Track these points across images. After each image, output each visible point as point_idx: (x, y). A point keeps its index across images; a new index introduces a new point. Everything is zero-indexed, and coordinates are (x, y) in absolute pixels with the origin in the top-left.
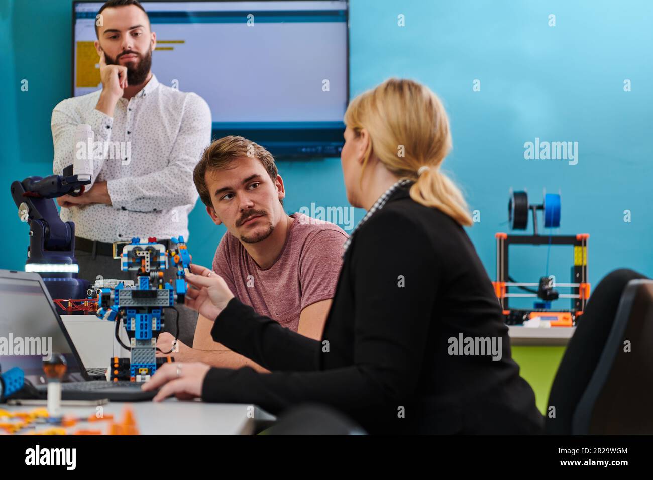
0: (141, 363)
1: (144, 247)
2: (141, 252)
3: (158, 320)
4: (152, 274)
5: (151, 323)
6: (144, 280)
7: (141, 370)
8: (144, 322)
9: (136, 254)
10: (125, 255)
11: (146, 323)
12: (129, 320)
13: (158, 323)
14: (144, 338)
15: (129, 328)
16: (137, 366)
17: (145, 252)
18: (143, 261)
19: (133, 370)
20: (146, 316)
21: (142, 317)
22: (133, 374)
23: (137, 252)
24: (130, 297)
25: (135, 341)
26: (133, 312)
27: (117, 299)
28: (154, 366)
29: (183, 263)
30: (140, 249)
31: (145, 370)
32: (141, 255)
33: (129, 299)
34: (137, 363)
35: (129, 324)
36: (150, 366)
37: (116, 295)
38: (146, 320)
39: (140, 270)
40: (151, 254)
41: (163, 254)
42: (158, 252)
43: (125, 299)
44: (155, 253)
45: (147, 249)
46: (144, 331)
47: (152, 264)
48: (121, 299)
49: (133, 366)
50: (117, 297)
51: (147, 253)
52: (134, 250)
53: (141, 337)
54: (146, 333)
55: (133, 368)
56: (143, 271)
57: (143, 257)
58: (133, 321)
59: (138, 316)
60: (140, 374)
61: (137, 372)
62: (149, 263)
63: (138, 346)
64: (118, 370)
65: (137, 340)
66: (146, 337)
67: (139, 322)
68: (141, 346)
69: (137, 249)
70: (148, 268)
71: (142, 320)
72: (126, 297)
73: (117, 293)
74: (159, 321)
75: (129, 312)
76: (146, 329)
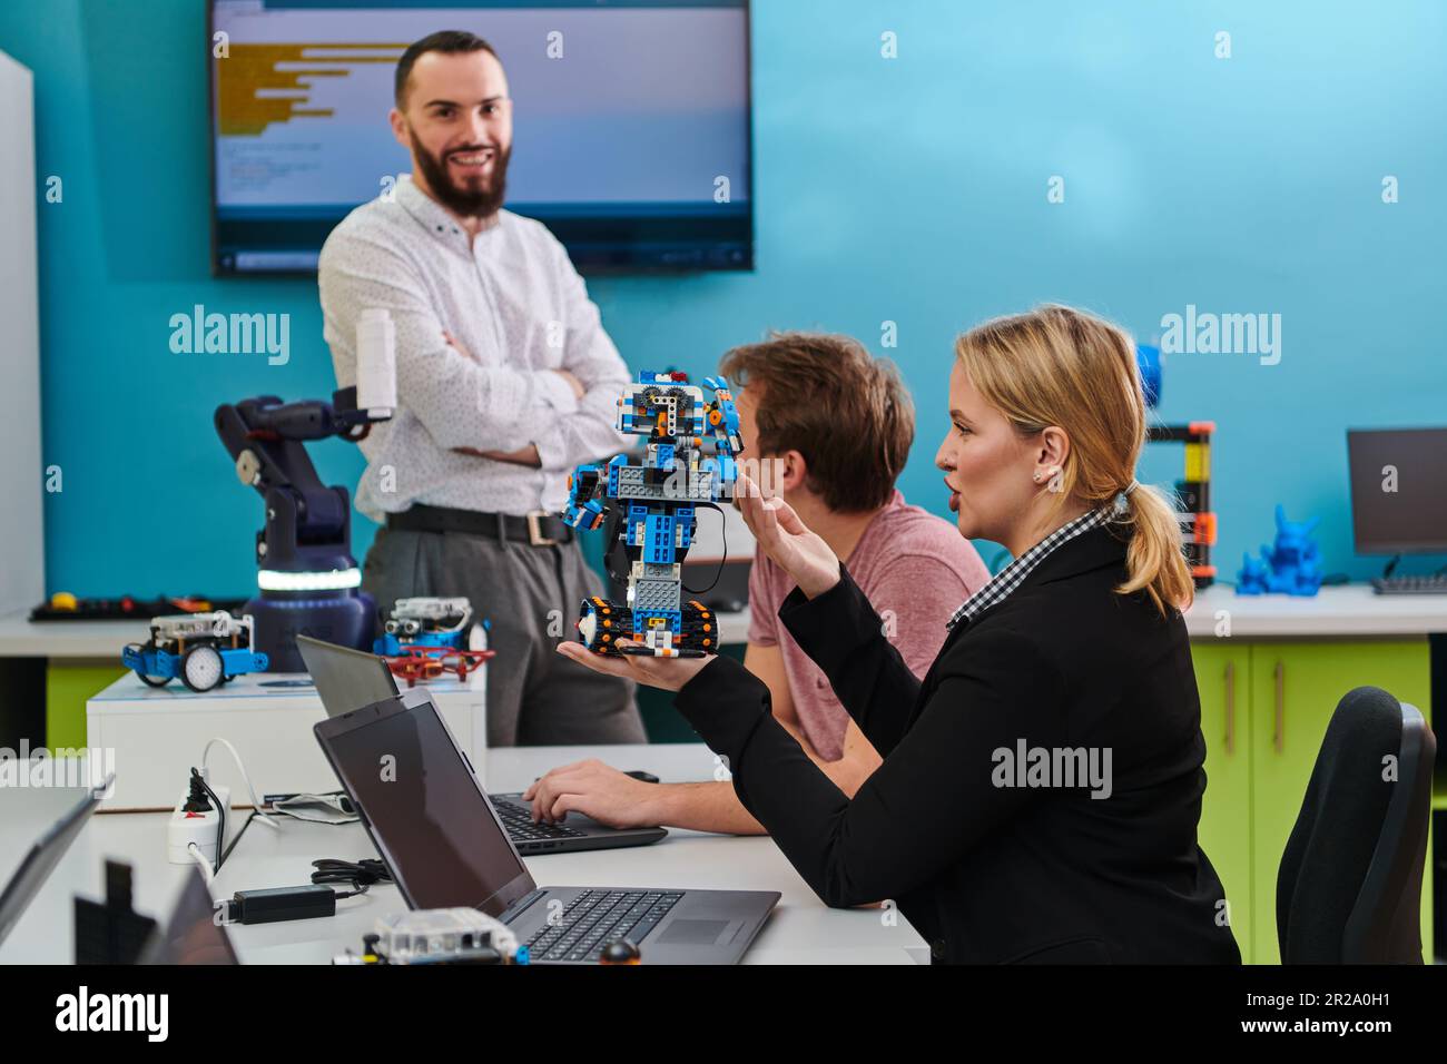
0: (652, 608)
1: (664, 389)
2: (661, 399)
3: (685, 528)
4: (682, 440)
5: (674, 535)
6: (666, 451)
7: (653, 622)
8: (663, 531)
9: (651, 401)
10: (627, 402)
11: (667, 532)
12: (633, 525)
13: (685, 535)
14: (661, 561)
15: (632, 541)
16: (645, 613)
17: (668, 399)
18: (662, 415)
19: (638, 621)
20: (667, 520)
21: (659, 520)
22: (637, 629)
23: (653, 398)
24: (640, 482)
25: (643, 565)
26: (643, 511)
27: (613, 485)
28: (677, 614)
29: (727, 425)
30: (658, 393)
31: (661, 622)
32: (660, 402)
33: (638, 486)
34: (644, 608)
35: (633, 533)
36: (669, 614)
37: (613, 477)
38: (667, 527)
39: (655, 432)
40: (679, 402)
41: (700, 405)
42: (691, 399)
43: (630, 485)
44: (684, 402)
45: (672, 393)
46: (662, 547)
47: (680, 422)
48: (622, 485)
49: (638, 613)
50: (615, 480)
51: (672, 401)
52: (647, 393)
53: (657, 558)
54: (665, 551)
55: (639, 616)
56: (662, 434)
57: (665, 408)
58: (639, 528)
59: (652, 519)
60: (652, 628)
61: (646, 626)
62: (674, 421)
63: (649, 576)
64: (611, 620)
65: (646, 564)
66: (665, 559)
67: (654, 530)
68: (654, 577)
69: (651, 391)
70: (673, 429)
71: (659, 527)
72: (630, 481)
73: (615, 473)
74: (688, 531)
75: (635, 510)
76: (666, 543)
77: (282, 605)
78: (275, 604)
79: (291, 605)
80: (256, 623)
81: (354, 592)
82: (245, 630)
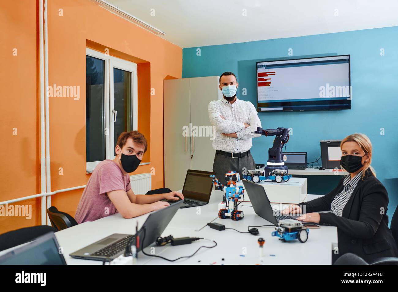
77: (270, 168)
78: (269, 168)
79: (272, 168)
80: (265, 172)
81: (283, 166)
82: (263, 173)
